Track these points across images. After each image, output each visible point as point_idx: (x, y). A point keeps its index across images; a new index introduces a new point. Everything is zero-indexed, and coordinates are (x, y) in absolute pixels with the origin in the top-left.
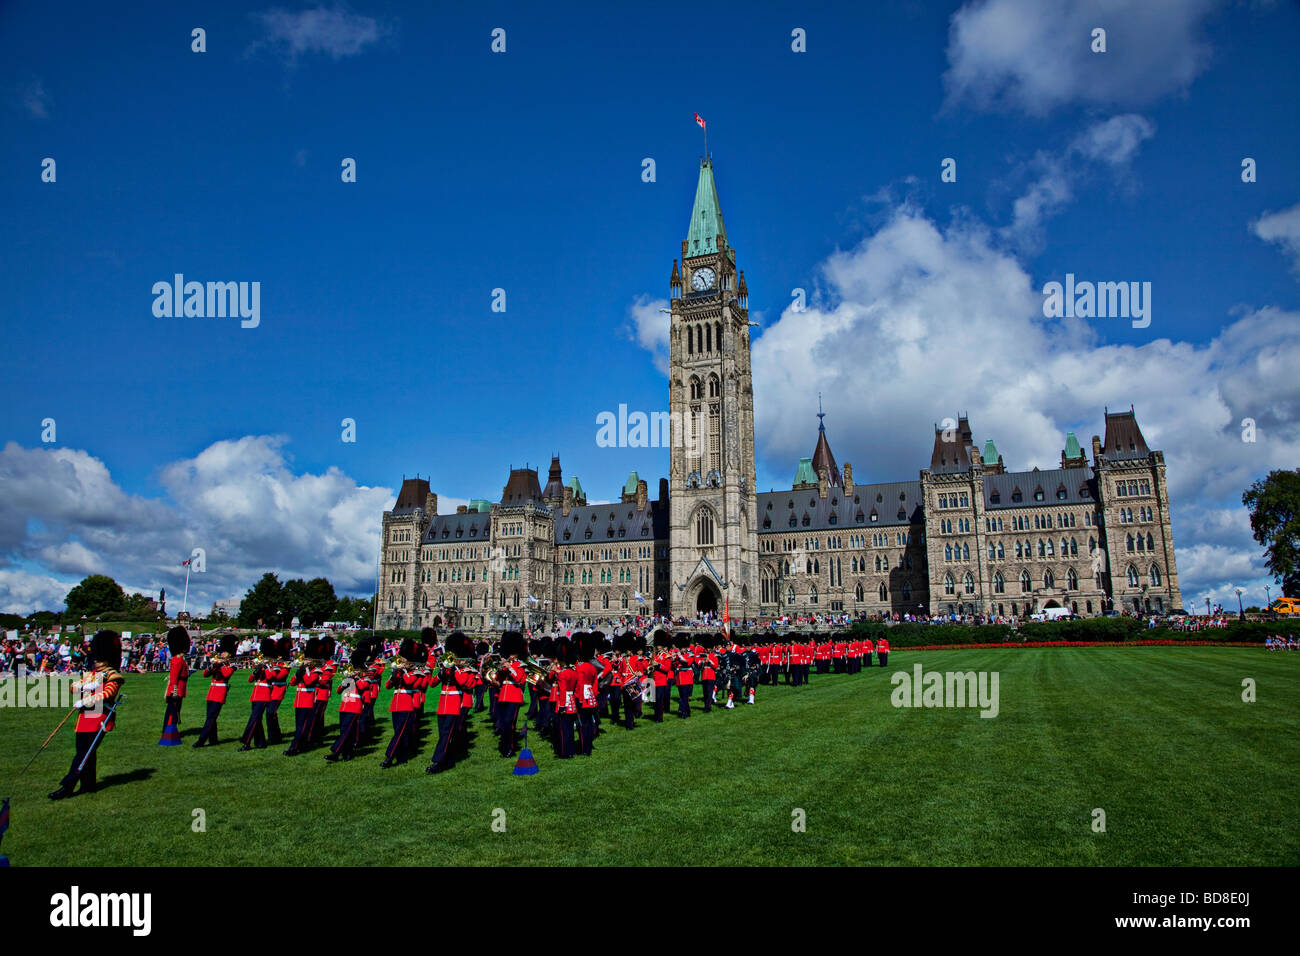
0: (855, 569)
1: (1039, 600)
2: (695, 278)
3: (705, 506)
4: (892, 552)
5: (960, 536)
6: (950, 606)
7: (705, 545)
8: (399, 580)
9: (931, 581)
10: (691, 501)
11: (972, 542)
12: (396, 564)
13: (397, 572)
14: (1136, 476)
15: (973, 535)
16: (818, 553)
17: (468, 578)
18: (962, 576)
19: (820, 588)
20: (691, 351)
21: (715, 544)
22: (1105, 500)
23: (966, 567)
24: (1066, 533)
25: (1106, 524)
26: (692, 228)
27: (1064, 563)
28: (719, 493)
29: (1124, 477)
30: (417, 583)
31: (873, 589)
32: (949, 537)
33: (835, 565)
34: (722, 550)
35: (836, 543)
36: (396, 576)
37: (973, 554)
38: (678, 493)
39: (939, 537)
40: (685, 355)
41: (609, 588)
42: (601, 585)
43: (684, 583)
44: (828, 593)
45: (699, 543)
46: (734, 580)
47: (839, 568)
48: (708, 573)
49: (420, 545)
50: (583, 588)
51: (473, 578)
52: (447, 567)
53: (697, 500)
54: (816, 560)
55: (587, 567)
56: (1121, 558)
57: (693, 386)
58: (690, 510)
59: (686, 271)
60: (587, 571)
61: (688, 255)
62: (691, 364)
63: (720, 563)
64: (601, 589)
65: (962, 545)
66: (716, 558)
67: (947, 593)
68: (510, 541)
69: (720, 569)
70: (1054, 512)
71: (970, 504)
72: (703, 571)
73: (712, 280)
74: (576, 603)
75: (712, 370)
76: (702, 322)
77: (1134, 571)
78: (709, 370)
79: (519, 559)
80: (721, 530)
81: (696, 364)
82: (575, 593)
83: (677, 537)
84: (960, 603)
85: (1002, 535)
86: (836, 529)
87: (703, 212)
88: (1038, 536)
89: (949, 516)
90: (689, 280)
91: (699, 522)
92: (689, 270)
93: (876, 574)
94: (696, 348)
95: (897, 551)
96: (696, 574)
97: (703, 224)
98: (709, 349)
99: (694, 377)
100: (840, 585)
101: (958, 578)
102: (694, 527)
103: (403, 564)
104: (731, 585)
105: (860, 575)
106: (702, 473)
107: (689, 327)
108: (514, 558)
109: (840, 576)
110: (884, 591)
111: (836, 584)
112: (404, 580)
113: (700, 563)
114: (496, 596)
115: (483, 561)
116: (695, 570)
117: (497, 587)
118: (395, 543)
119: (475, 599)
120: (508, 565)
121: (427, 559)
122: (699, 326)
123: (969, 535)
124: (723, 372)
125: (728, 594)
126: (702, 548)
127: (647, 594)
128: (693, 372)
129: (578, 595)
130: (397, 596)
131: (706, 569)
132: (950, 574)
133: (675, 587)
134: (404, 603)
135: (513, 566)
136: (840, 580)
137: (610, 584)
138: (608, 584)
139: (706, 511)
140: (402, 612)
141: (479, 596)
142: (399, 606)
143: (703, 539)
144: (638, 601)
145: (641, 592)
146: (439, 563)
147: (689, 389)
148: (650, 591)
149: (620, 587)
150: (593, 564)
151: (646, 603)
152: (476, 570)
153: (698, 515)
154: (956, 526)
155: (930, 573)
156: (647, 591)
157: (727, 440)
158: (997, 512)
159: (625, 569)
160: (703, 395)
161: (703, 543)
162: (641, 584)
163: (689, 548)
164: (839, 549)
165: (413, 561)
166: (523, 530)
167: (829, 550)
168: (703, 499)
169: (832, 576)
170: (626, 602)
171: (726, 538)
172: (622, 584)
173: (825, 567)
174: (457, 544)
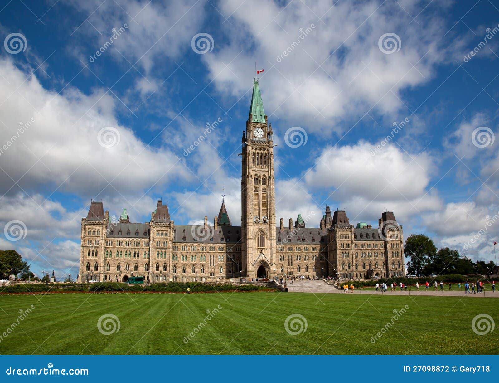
0: (297, 260)
1: (374, 272)
2: (255, 132)
3: (261, 231)
4: (310, 254)
5: (347, 249)
6: (344, 274)
7: (262, 247)
8: (93, 255)
9: (338, 265)
10: (256, 228)
11: (350, 252)
12: (90, 247)
13: (91, 251)
16: (284, 253)
17: (135, 256)
19: (285, 266)
20: (253, 163)
21: (266, 247)
23: (348, 260)
24: (376, 250)
25: (387, 248)
26: (253, 109)
27: (375, 260)
28: (268, 226)
30: (105, 258)
31: (304, 268)
32: (344, 249)
33: (290, 258)
34: (269, 250)
35: (290, 249)
36: (91, 253)
37: (351, 256)
38: (252, 224)
39: (340, 249)
40: (252, 165)
41: (195, 264)
42: (191, 262)
43: (254, 263)
44: (287, 268)
45: (259, 246)
46: (275, 262)
47: (292, 259)
48: (264, 259)
49: (106, 238)
50: (182, 264)
51: (138, 256)
52: (122, 250)
53: (259, 228)
54: (283, 255)
55: (184, 254)
56: (391, 259)
57: (255, 179)
60: (185, 256)
61: (253, 121)
62: (255, 169)
63: (268, 255)
64: (191, 264)
65: (347, 252)
66: (267, 253)
67: (342, 269)
68: (161, 239)
69: (268, 258)
70: (372, 242)
71: (350, 238)
72: (262, 258)
73: (263, 133)
74: (179, 270)
75: (264, 173)
76: (260, 152)
78: (263, 173)
79: (166, 248)
80: (269, 242)
81: (257, 169)
82: (178, 265)
84: (347, 273)
85: (358, 250)
86: (291, 244)
87: (257, 103)
88: (368, 251)
89: (343, 242)
90: (253, 131)
91: (259, 237)
92: (253, 127)
93: (304, 262)
94: (256, 163)
95: (312, 253)
96: (259, 259)
97: (258, 109)
98: (262, 164)
99: (256, 175)
100: (292, 265)
101: (346, 264)
102: (257, 239)
103: (96, 247)
104: (274, 264)
105: (299, 262)
106: (260, 217)
107: (254, 153)
108: (164, 248)
109: (292, 262)
110: (307, 269)
111: (290, 265)
112: (96, 255)
113: (260, 255)
114: (154, 266)
115: (144, 248)
116: (259, 257)
117: (155, 261)
118: (90, 235)
119: (139, 267)
120: (160, 251)
121: (109, 245)
122: (258, 153)
123: (350, 249)
124: (270, 175)
125: (273, 268)
126: (260, 248)
127: (214, 267)
128: (256, 173)
129: (180, 266)
130: (92, 264)
131: (263, 257)
132: (343, 263)
133: (251, 265)
134: (97, 268)
135: (163, 252)
136: (292, 264)
137: (195, 262)
138: (194, 262)
139: (262, 233)
140: (96, 272)
141: (142, 266)
142: (94, 270)
143: (260, 245)
144: (209, 270)
145: (210, 266)
146: (117, 248)
147: (253, 179)
148: (214, 266)
149: (201, 263)
150: (187, 252)
151: (213, 271)
152: (140, 253)
153: (259, 234)
154: (345, 245)
155: (338, 262)
156: (213, 266)
157: (272, 204)
158: (357, 242)
159: (203, 256)
160: (260, 183)
161: (260, 246)
162: (210, 262)
163: (255, 248)
164: (292, 252)
165: (102, 246)
166: (168, 234)
167: (288, 252)
168: (261, 228)
169: (289, 262)
170: (203, 271)
171: (271, 245)
172: (202, 262)
173: (286, 258)
174: (128, 239)
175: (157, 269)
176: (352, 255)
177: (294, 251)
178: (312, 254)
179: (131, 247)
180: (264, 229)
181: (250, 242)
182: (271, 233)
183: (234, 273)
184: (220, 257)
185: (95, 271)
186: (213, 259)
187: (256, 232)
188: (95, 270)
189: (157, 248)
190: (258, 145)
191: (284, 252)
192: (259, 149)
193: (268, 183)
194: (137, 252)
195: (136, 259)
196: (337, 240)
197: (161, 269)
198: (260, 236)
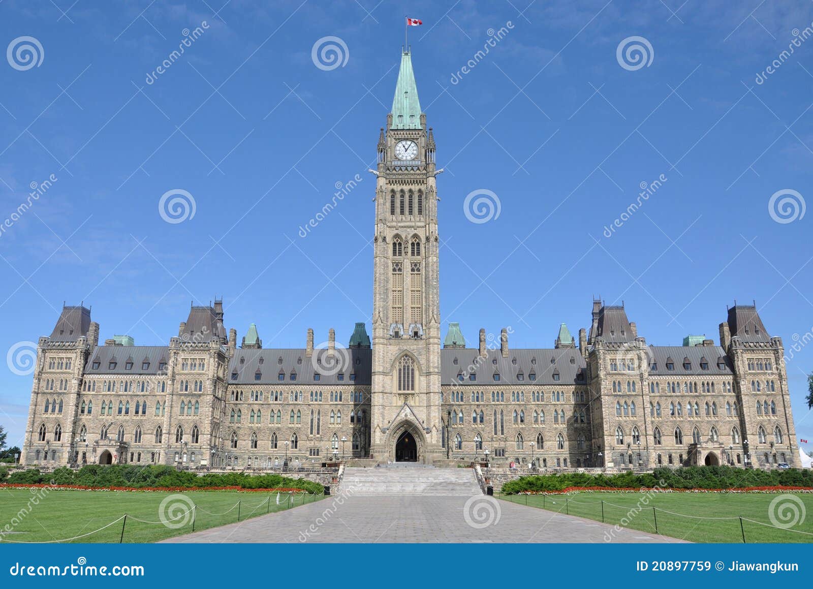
0: (516, 420)
1: (702, 451)
2: (398, 148)
3: (406, 355)
4: (548, 407)
5: (629, 396)
6: (622, 455)
7: (406, 392)
8: (53, 410)
9: (606, 433)
10: (394, 350)
11: (638, 401)
12: (50, 393)
13: (51, 401)
14: (762, 356)
15: (639, 395)
16: (484, 405)
17: (137, 412)
18: (631, 429)
19: (485, 435)
20: (393, 213)
21: (417, 390)
22: (742, 372)
23: (634, 422)
24: (709, 398)
25: (742, 392)
26: (395, 105)
27: (708, 422)
28: (421, 344)
29: (754, 356)
30: (76, 415)
31: (532, 439)
32: (620, 396)
33: (499, 416)
34: (424, 397)
35: (499, 396)
36: (50, 407)
37: (640, 411)
38: (382, 340)
39: (612, 395)
40: (388, 214)
41: (279, 429)
42: (270, 425)
43: (386, 427)
44: (492, 440)
45: (400, 389)
47: (502, 420)
48: (411, 418)
49: (83, 375)
50: (251, 428)
51: (144, 412)
52: (112, 399)
53: (400, 350)
54: (482, 411)
55: (256, 408)
56: (753, 420)
57: (394, 244)
58: (393, 358)
59: (390, 141)
60: (256, 412)
61: (393, 127)
62: (394, 224)
63: (421, 409)
64: (270, 429)
65: (630, 403)
66: (417, 404)
67: (618, 443)
68: (191, 377)
69: (422, 415)
70: (699, 380)
72: (406, 415)
73: (415, 152)
74: (244, 443)
75: (416, 232)
76: (406, 188)
77: (762, 430)
78: (412, 232)
79: (200, 395)
80: (423, 378)
81: (399, 224)
82: (241, 432)
83: (378, 382)
84: (630, 452)
85: (660, 396)
86: (500, 385)
87: (406, 92)
88: (688, 399)
89: (619, 378)
90: (393, 149)
91: (400, 370)
92: (394, 141)
93: (534, 426)
94: (398, 210)
95: (553, 406)
96: (399, 418)
97: (406, 102)
98: (411, 213)
99: (397, 236)
100: (502, 434)
101: (628, 431)
102: (395, 374)
103: (60, 394)
104: (434, 431)
105: (521, 426)
106: (404, 325)
107: (393, 191)
108: (195, 395)
109: (502, 426)
110: (540, 441)
111: (499, 433)
112: (60, 411)
113: (402, 408)
114: (172, 432)
115: (156, 395)
116: (398, 415)
117: (174, 422)
118: (52, 370)
119: (145, 434)
120: (186, 400)
121: (89, 390)
122: (402, 191)
123: (636, 395)
124: (427, 234)
125: (432, 439)
126: (403, 394)
127: (318, 436)
128: (396, 232)
129: (245, 434)
130: (51, 428)
131: (408, 414)
132: (620, 428)
133: (378, 430)
134: (58, 435)
135: (193, 402)
136: (502, 430)
137: (279, 425)
138: (277, 425)
139: (408, 360)
140: (56, 444)
141: (150, 432)
142: (53, 438)
143: (404, 386)
144: (308, 442)
145: (311, 433)
146: (103, 395)
147: (391, 246)
148: (321, 433)
149: (290, 428)
150: (263, 404)
151: (318, 444)
152: (148, 403)
153: (400, 363)
154: (624, 387)
155: (605, 426)
156: (318, 433)
157: (431, 296)
158: (656, 378)
159: (296, 411)
160: (406, 253)
161: (404, 389)
162: (312, 426)
163: (391, 393)
164: (503, 403)
165: (73, 391)
166: (206, 366)
167: (493, 403)
168: (405, 348)
169: (495, 427)
170: (295, 443)
171: (428, 386)
172: (293, 426)
173: (489, 418)
174: (125, 376)
175: (179, 438)
176: (644, 408)
177: (508, 400)
178: (553, 409)
179: (130, 393)
180: (414, 350)
181: (379, 379)
182: (428, 361)
183: (363, 450)
184: (335, 414)
185: (55, 442)
186: (319, 419)
187: (393, 359)
188: (55, 440)
189: (181, 395)
190: (400, 174)
191: (482, 403)
192: (403, 182)
193: (424, 251)
194: (141, 404)
195: (139, 417)
196: (602, 374)
197: (187, 438)
198: (404, 366)
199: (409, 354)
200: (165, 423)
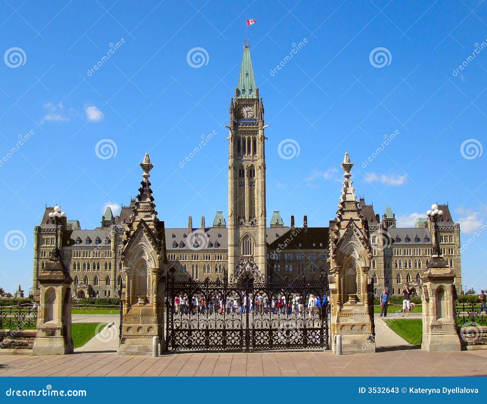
0: (311, 270)
7: (247, 255)
14: (448, 234)
16: (292, 261)
17: (94, 268)
23: (374, 271)
28: (256, 229)
29: (444, 234)
33: (301, 267)
34: (257, 258)
35: (301, 256)
47: (303, 269)
53: (243, 232)
54: (291, 264)
57: (240, 170)
58: (240, 237)
59: (237, 106)
62: (240, 158)
70: (413, 248)
75: (252, 163)
80: (257, 248)
81: (243, 159)
85: (390, 257)
86: (302, 249)
91: (244, 243)
98: (249, 151)
102: (241, 246)
105: (314, 273)
106: (246, 218)
107: (239, 138)
114: (116, 279)
115: (105, 259)
117: (117, 274)
118: (44, 245)
119: (100, 280)
122: (244, 138)
124: (259, 165)
145: (193, 278)
146: (75, 259)
148: (198, 278)
152: (100, 263)
157: (261, 201)
160: (247, 176)
162: (193, 274)
177: (307, 258)
180: (251, 232)
182: (259, 238)
184: (206, 267)
186: (197, 270)
190: (243, 128)
192: (245, 133)
193: (257, 175)
194: (97, 263)
195: (96, 271)
198: (246, 241)
199: (249, 234)
200: (112, 274)
